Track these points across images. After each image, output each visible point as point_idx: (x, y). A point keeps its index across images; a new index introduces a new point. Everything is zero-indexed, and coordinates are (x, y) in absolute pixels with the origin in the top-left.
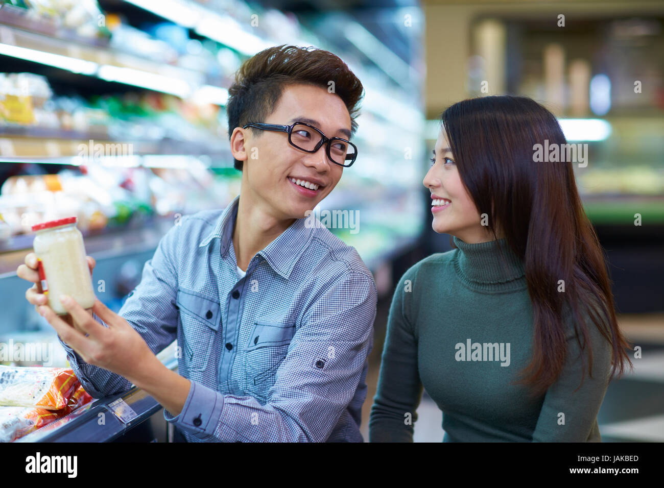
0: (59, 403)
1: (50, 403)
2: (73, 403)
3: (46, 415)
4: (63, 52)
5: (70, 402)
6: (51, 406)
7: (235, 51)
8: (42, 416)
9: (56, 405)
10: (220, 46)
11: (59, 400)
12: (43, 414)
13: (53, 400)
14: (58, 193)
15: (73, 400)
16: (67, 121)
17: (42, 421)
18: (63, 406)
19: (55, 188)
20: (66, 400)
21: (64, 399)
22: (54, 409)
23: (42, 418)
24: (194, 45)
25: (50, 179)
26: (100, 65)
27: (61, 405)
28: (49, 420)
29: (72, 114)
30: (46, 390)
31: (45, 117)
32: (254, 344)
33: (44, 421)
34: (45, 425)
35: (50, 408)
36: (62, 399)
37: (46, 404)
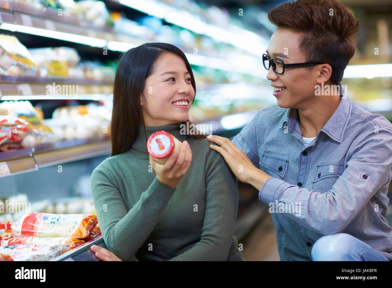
0: (85, 234)
1: (79, 235)
2: (93, 234)
3: (77, 241)
4: (85, 34)
5: (91, 234)
6: (80, 236)
7: (191, 32)
8: (75, 242)
9: (82, 235)
10: (181, 28)
11: (84, 233)
12: (75, 241)
13: (81, 233)
14: (86, 116)
15: (93, 233)
16: (89, 74)
17: (75, 245)
18: (87, 236)
19: (84, 113)
20: (89, 232)
21: (87, 232)
22: (82, 238)
23: (75, 243)
24: (166, 29)
25: (81, 108)
26: (108, 41)
27: (86, 235)
28: (79, 244)
29: (92, 70)
30: (77, 227)
31: (77, 73)
32: (318, 178)
33: (76, 245)
34: (76, 247)
35: (80, 237)
36: (86, 231)
37: (77, 235)
